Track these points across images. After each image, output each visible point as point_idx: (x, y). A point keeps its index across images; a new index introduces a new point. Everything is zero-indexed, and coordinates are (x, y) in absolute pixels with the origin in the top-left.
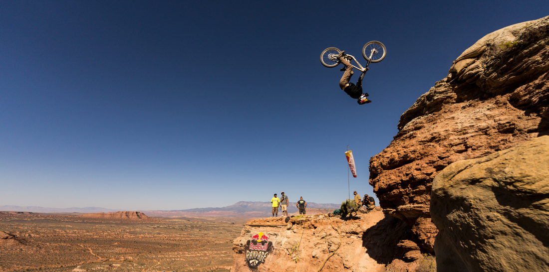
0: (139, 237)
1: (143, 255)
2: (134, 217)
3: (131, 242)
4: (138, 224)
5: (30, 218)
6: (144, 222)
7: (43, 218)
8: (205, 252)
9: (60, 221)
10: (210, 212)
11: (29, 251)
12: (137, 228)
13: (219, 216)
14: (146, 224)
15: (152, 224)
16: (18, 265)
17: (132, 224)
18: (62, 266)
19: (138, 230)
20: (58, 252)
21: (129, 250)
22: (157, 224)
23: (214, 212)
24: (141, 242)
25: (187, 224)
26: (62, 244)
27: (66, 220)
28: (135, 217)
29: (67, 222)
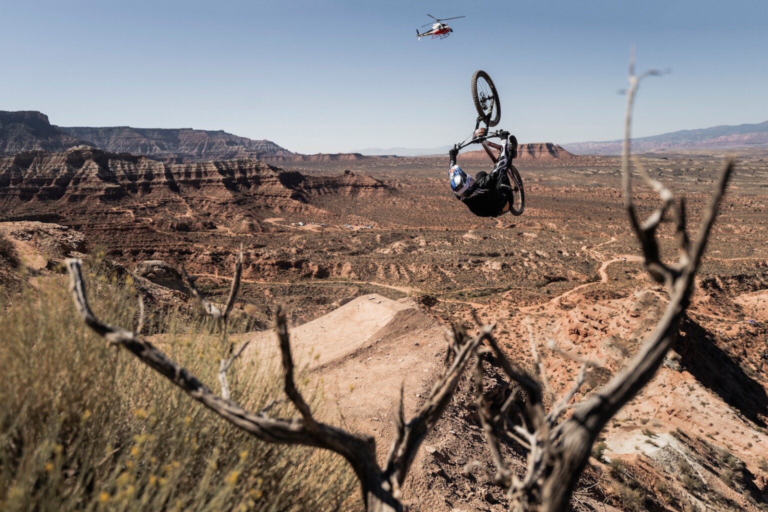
0: (559, 191)
1: (576, 223)
2: (543, 155)
3: (547, 198)
4: (553, 168)
5: (395, 162)
6: (564, 165)
7: (410, 163)
8: (729, 226)
9: (431, 166)
10: (723, 137)
11: (403, 205)
12: (553, 175)
13: (750, 146)
14: (568, 167)
15: (581, 168)
16: (394, 222)
17: (541, 169)
18: (447, 230)
19: (555, 178)
20: (438, 209)
21: (546, 213)
22: (590, 167)
23: (735, 137)
24: (564, 200)
25: (662, 166)
26: (441, 197)
27: (439, 164)
28: (546, 154)
29: (440, 167)
